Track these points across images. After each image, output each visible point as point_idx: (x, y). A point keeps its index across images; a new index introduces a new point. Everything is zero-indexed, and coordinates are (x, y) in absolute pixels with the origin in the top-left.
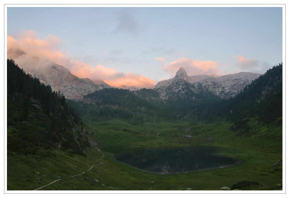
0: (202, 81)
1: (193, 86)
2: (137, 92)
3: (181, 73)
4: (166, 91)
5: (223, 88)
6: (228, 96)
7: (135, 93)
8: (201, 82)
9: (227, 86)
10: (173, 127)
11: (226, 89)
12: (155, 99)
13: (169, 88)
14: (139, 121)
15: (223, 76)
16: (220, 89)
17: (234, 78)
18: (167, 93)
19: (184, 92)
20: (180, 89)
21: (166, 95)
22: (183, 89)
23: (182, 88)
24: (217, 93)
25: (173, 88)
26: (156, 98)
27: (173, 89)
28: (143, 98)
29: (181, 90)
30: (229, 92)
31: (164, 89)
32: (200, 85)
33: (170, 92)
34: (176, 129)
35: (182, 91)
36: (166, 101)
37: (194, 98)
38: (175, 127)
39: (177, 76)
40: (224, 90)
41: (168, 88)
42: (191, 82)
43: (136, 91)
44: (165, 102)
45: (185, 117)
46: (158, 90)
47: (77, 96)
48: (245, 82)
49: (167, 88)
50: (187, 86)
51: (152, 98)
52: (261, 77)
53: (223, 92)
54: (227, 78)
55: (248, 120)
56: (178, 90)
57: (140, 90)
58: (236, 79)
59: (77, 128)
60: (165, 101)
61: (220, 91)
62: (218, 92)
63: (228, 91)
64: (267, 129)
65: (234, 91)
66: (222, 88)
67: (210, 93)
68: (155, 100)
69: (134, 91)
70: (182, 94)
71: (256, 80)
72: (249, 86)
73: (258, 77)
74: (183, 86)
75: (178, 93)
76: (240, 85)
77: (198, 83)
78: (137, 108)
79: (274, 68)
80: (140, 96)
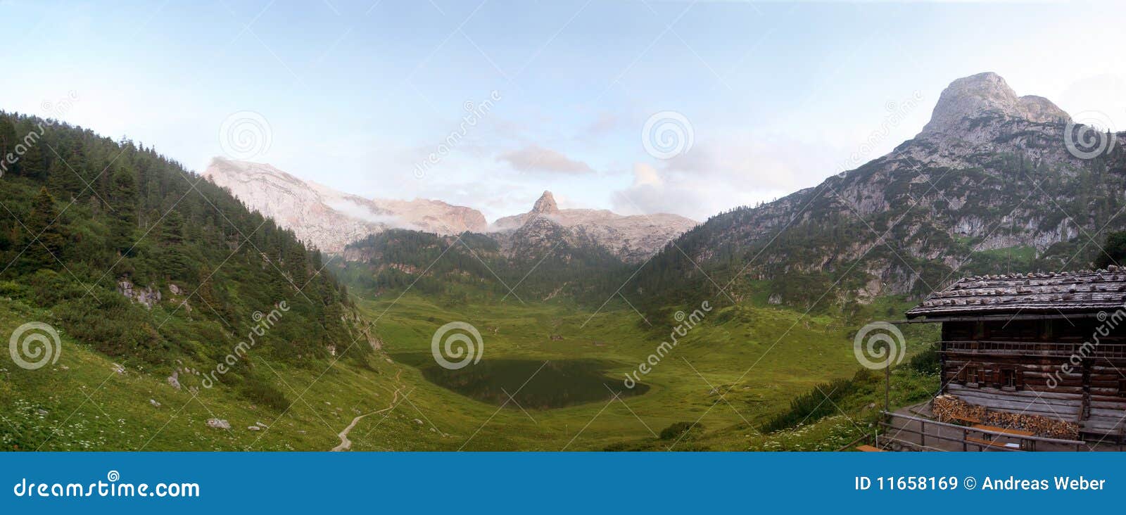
0: (587, 224)
1: (567, 233)
2: (453, 238)
3: (545, 202)
4: (512, 239)
5: (627, 241)
6: (635, 258)
7: (448, 240)
8: (585, 225)
9: (635, 239)
10: (526, 316)
11: (632, 243)
12: (488, 255)
13: (519, 234)
14: (457, 301)
15: (627, 218)
16: (620, 241)
17: (648, 224)
18: (515, 244)
19: (549, 245)
20: (542, 236)
21: (513, 249)
22: (548, 237)
23: (546, 235)
24: (615, 250)
25: (527, 234)
26: (490, 254)
27: (527, 236)
28: (464, 252)
29: (542, 240)
30: (637, 250)
31: (507, 234)
32: (582, 230)
33: (521, 243)
34: (532, 321)
35: (546, 241)
36: (513, 260)
37: (569, 258)
38: (530, 316)
39: (536, 210)
40: (628, 246)
41: (517, 233)
42: (564, 224)
43: (450, 237)
44: (511, 263)
45: (551, 296)
46: (495, 237)
47: (331, 246)
48: (668, 234)
49: (514, 234)
50: (556, 231)
51: (482, 252)
52: (697, 228)
53: (625, 249)
54: (635, 221)
55: (670, 311)
56: (538, 238)
57: (459, 236)
58: (651, 226)
59: (346, 315)
60: (509, 260)
61: (621, 246)
62: (615, 248)
63: (635, 248)
64: (701, 329)
65: (648, 250)
66: (625, 241)
67: (601, 248)
68: (489, 257)
69: (446, 236)
70: (546, 249)
71: (689, 233)
72: (675, 241)
73: (692, 226)
74: (548, 231)
75: (536, 245)
76: (659, 239)
77: (578, 226)
78: (452, 273)
79: (720, 215)
80: (458, 248)
